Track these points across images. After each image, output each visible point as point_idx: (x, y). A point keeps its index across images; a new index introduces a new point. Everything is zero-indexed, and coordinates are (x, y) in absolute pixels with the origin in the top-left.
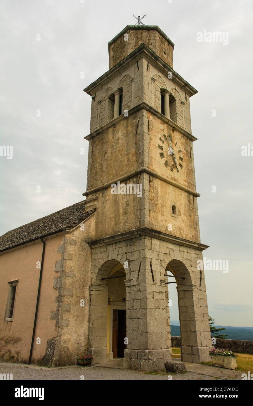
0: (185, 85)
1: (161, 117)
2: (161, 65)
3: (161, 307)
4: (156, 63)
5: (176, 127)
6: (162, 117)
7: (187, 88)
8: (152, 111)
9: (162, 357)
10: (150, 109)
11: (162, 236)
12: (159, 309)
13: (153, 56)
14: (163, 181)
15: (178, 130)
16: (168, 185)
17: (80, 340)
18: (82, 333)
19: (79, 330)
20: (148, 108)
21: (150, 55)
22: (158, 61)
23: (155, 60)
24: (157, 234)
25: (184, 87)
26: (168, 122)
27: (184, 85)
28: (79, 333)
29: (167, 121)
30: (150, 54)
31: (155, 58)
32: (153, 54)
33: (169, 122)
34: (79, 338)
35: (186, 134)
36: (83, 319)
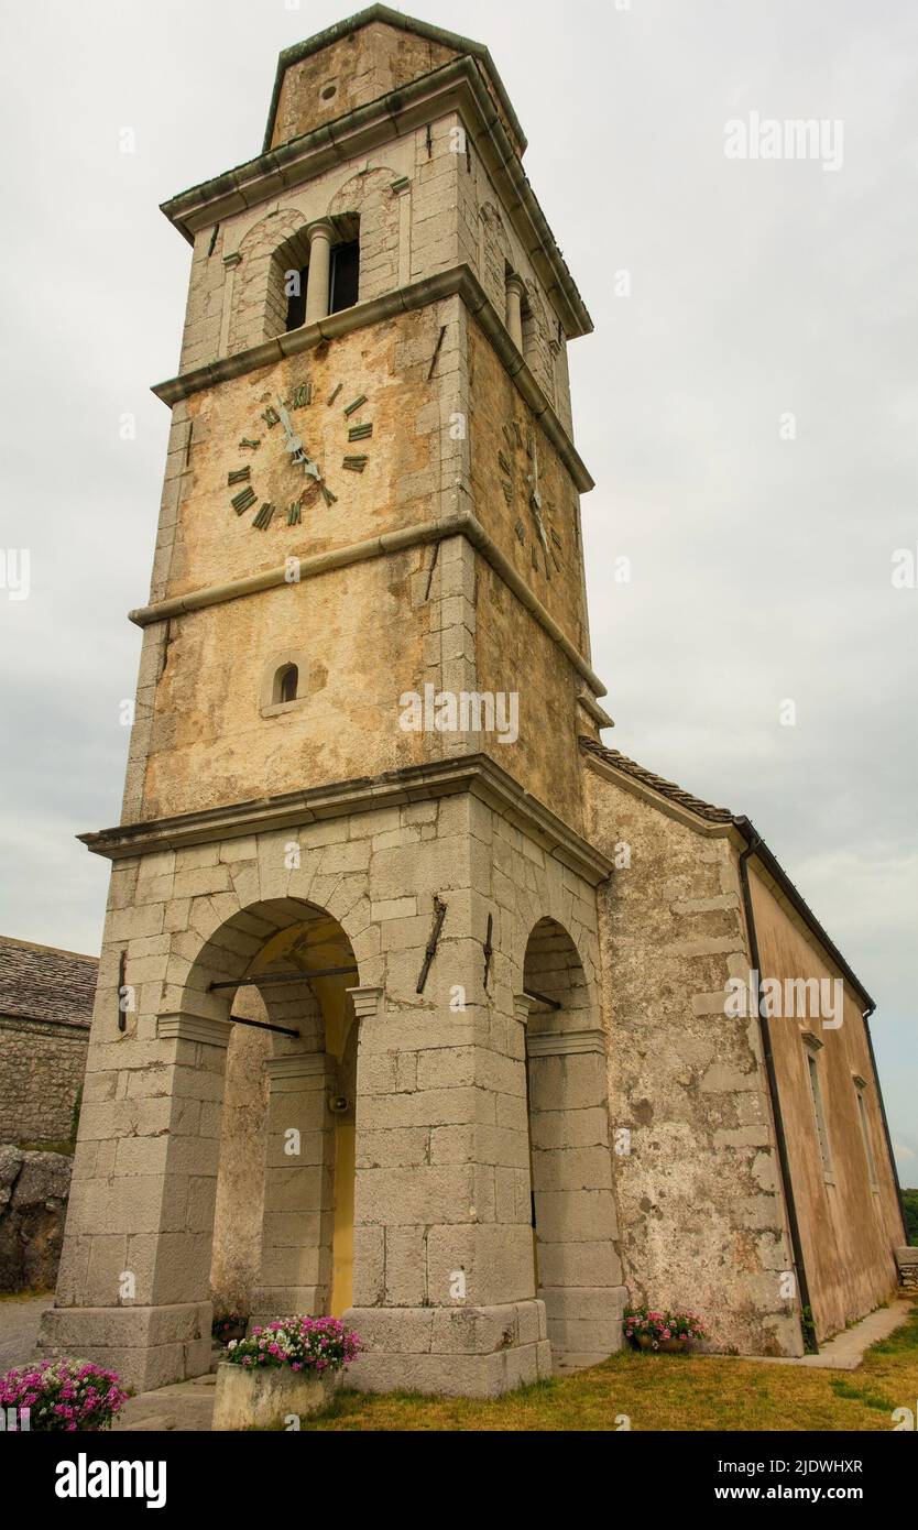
0: (396, 110)
1: (240, 365)
2: (253, 182)
3: (145, 1129)
4: (238, 196)
5: (325, 331)
6: (246, 362)
7: (408, 108)
8: (197, 381)
9: (103, 1341)
10: (187, 385)
11: (166, 833)
12: (136, 1136)
13: (211, 197)
14: (234, 599)
15: (346, 327)
16: (256, 600)
17: (247, 1255)
18: (254, 1233)
19: (243, 1223)
20: (179, 388)
21: (202, 205)
22: (237, 184)
23: (224, 196)
24: (139, 838)
25: (399, 121)
26: (281, 350)
27: (387, 117)
28: (243, 1233)
29: (274, 351)
30: (199, 202)
31: (220, 194)
32: (202, 193)
33: (285, 346)
34: (244, 1250)
35: (389, 306)
36: (257, 1183)
